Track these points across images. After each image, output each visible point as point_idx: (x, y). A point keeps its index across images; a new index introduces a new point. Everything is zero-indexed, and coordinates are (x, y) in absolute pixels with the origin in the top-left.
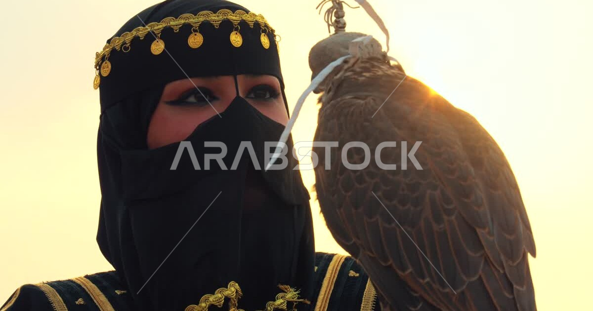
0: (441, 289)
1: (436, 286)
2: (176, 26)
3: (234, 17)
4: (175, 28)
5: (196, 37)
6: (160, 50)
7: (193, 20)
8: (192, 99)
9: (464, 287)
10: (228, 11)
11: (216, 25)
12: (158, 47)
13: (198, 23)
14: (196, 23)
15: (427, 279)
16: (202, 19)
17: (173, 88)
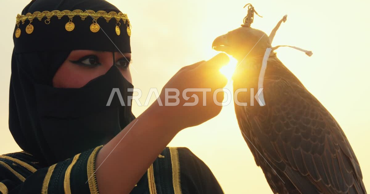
0: (337, 191)
1: (334, 189)
2: (83, 16)
3: (118, 17)
4: (82, 17)
5: (95, 26)
6: (72, 28)
7: (94, 15)
8: (87, 62)
9: (347, 191)
10: (115, 12)
11: (108, 20)
12: (70, 27)
13: (97, 17)
14: (96, 17)
15: (330, 185)
16: (99, 15)
17: (77, 53)
